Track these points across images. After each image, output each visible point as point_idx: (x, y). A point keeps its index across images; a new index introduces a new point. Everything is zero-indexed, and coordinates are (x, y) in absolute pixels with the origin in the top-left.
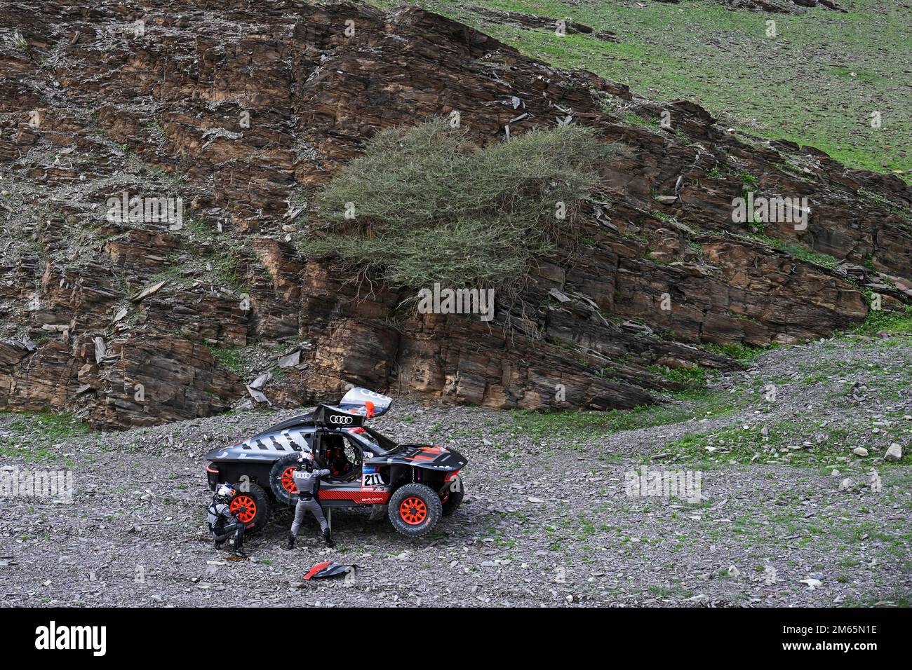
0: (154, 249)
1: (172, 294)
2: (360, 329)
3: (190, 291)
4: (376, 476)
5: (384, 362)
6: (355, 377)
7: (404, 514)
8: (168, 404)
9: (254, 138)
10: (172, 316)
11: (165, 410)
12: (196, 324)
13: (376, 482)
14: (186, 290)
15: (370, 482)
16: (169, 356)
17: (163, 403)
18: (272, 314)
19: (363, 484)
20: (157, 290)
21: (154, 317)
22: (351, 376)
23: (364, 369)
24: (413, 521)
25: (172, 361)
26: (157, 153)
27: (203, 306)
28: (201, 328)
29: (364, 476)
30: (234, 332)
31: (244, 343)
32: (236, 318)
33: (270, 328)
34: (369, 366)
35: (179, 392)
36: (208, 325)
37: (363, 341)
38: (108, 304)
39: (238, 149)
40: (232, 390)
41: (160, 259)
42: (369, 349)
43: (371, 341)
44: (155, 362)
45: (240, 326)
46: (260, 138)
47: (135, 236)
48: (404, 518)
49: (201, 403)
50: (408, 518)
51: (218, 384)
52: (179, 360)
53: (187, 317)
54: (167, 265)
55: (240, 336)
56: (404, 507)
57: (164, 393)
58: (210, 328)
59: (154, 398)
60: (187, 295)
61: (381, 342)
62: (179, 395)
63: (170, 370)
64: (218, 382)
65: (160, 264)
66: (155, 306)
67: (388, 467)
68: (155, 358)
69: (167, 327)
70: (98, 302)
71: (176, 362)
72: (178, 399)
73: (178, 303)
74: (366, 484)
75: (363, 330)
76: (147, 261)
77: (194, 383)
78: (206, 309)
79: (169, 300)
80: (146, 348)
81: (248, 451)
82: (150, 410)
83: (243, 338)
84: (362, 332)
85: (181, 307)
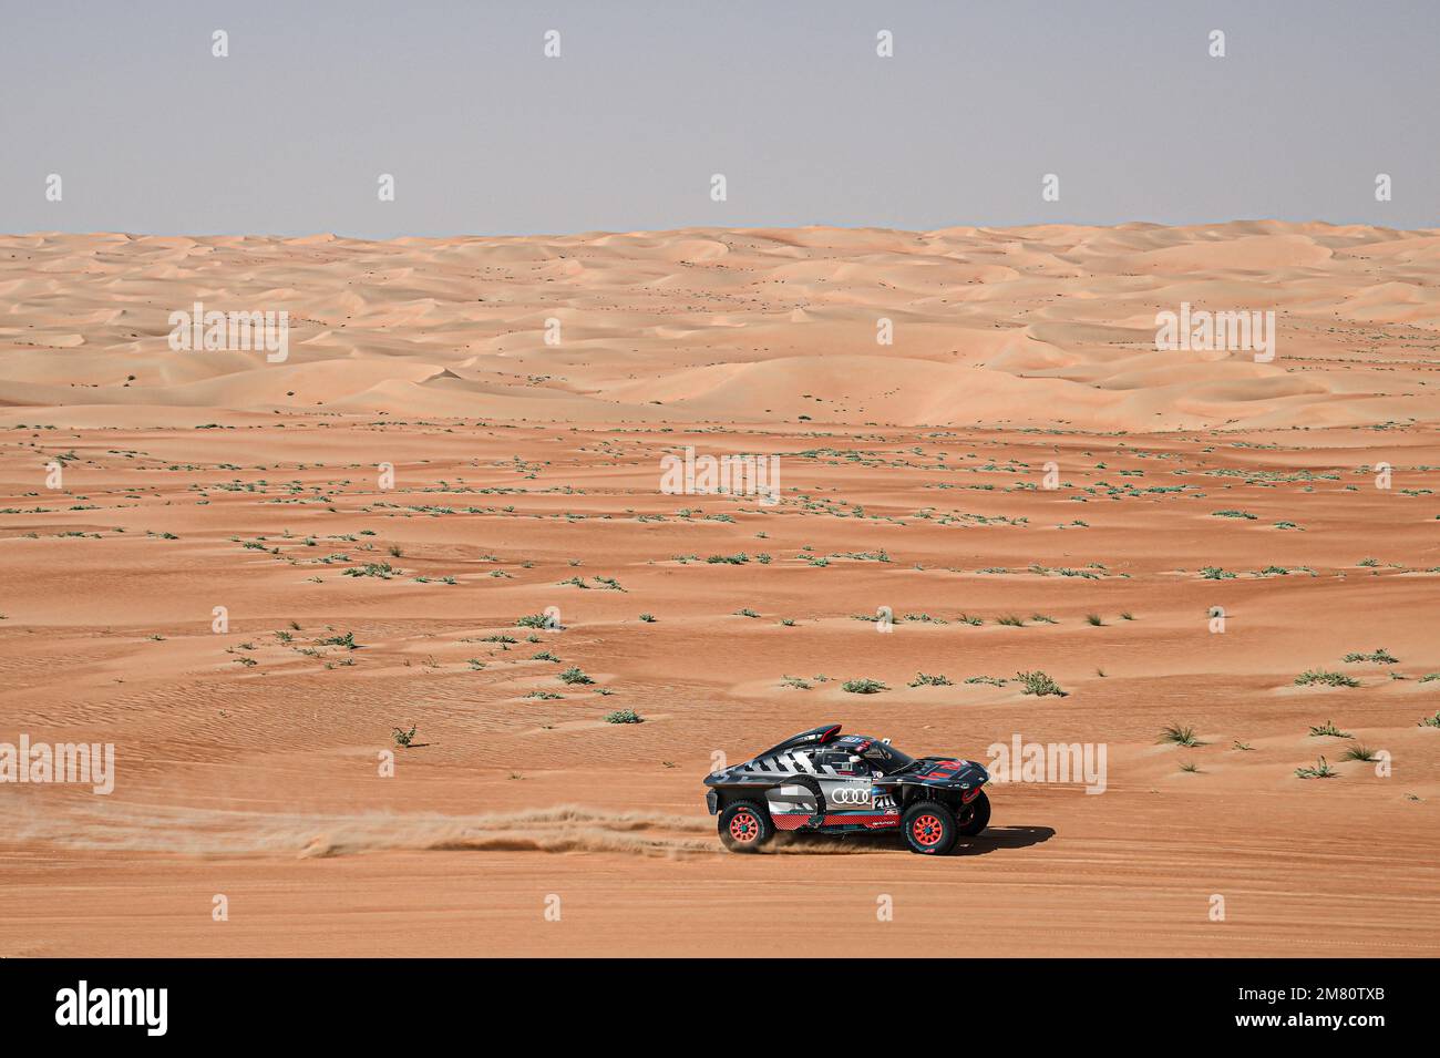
4: (888, 797)
13: (887, 804)
15: (881, 804)
19: (874, 807)
24: (929, 841)
50: (923, 839)
56: (917, 828)
67: (900, 787)
74: (877, 807)
81: (751, 773)
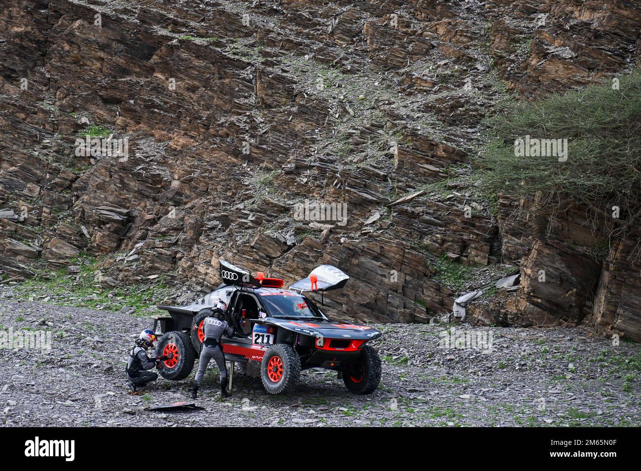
0: (434, 159)
1: (424, 203)
2: (547, 251)
3: (443, 202)
5: (575, 290)
6: (539, 300)
7: (270, 371)
8: (366, 306)
9: (584, 58)
10: (417, 224)
11: (363, 312)
12: (438, 236)
13: (266, 341)
14: (439, 201)
15: (260, 341)
16: (376, 258)
17: (361, 305)
18: (512, 235)
19: (254, 342)
20: (413, 198)
21: (398, 223)
22: (536, 300)
23: (555, 295)
25: (378, 264)
26: (509, 69)
27: (449, 219)
28: (444, 241)
29: (254, 334)
30: (476, 249)
31: (485, 262)
32: (477, 235)
33: (510, 249)
34: (560, 292)
35: (379, 296)
36: (451, 239)
37: (550, 264)
38: (370, 208)
39: (567, 69)
40: (442, 303)
41: (437, 169)
42: (557, 273)
43: (557, 265)
44: (363, 263)
45: (482, 243)
46: (590, 59)
47: (417, 143)
48: (269, 375)
49: (403, 310)
51: (429, 295)
52: (386, 264)
53: (432, 227)
54: (442, 177)
55: (482, 254)
57: (363, 294)
58: (452, 241)
59: (352, 297)
60: (437, 205)
61: (569, 267)
62: (380, 299)
63: (377, 274)
64: (429, 293)
65: (435, 174)
66: (402, 213)
68: (363, 259)
69: (407, 235)
70: (360, 205)
71: (382, 265)
72: (379, 303)
73: (427, 213)
74: (256, 343)
75: (548, 251)
76: (421, 170)
77: (402, 290)
78: (453, 222)
79: (419, 209)
80: (351, 247)
82: (348, 310)
83: (485, 257)
84: (548, 254)
85: (427, 217)
